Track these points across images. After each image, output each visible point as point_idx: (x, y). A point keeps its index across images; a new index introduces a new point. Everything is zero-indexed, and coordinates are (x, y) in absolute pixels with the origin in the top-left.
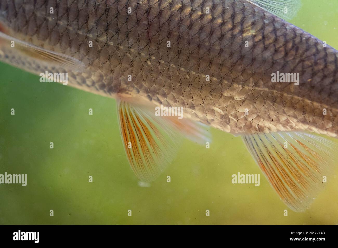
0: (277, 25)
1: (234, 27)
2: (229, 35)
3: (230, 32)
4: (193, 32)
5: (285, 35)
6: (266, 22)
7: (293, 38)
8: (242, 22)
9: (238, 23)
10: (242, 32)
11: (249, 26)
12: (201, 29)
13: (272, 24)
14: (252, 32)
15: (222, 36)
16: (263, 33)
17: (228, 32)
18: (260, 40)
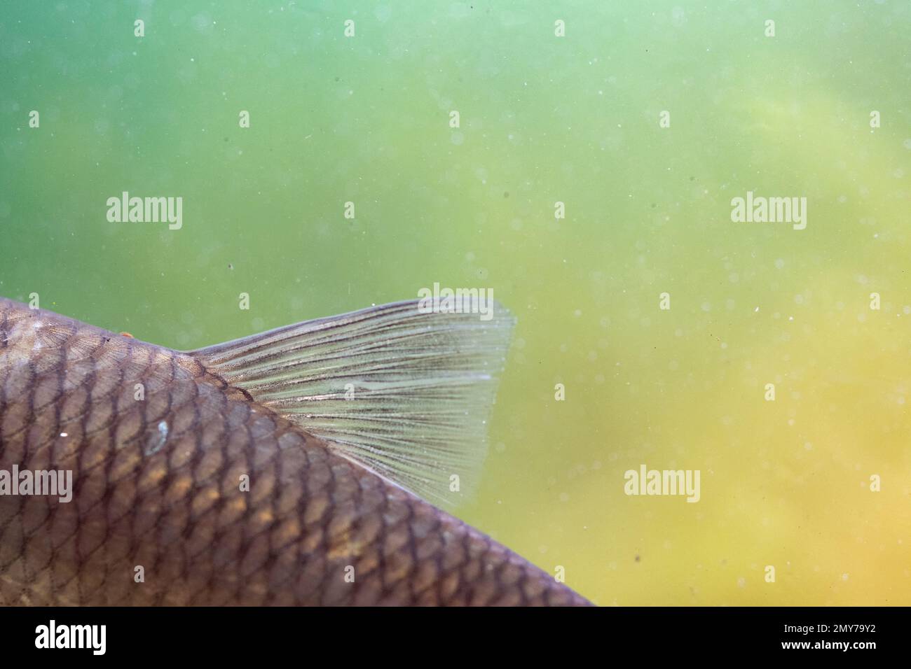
0: (420, 530)
1: (304, 533)
2: (289, 557)
3: (294, 548)
4: (194, 547)
5: (439, 558)
6: (391, 520)
7: (461, 567)
8: (326, 521)
9: (316, 523)
10: (326, 546)
11: (345, 532)
12: (218, 536)
13: (405, 526)
14: (352, 548)
15: (272, 558)
16: (381, 553)
17: (287, 546)
18: (372, 572)
